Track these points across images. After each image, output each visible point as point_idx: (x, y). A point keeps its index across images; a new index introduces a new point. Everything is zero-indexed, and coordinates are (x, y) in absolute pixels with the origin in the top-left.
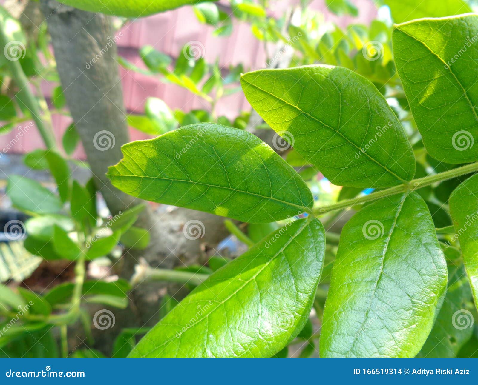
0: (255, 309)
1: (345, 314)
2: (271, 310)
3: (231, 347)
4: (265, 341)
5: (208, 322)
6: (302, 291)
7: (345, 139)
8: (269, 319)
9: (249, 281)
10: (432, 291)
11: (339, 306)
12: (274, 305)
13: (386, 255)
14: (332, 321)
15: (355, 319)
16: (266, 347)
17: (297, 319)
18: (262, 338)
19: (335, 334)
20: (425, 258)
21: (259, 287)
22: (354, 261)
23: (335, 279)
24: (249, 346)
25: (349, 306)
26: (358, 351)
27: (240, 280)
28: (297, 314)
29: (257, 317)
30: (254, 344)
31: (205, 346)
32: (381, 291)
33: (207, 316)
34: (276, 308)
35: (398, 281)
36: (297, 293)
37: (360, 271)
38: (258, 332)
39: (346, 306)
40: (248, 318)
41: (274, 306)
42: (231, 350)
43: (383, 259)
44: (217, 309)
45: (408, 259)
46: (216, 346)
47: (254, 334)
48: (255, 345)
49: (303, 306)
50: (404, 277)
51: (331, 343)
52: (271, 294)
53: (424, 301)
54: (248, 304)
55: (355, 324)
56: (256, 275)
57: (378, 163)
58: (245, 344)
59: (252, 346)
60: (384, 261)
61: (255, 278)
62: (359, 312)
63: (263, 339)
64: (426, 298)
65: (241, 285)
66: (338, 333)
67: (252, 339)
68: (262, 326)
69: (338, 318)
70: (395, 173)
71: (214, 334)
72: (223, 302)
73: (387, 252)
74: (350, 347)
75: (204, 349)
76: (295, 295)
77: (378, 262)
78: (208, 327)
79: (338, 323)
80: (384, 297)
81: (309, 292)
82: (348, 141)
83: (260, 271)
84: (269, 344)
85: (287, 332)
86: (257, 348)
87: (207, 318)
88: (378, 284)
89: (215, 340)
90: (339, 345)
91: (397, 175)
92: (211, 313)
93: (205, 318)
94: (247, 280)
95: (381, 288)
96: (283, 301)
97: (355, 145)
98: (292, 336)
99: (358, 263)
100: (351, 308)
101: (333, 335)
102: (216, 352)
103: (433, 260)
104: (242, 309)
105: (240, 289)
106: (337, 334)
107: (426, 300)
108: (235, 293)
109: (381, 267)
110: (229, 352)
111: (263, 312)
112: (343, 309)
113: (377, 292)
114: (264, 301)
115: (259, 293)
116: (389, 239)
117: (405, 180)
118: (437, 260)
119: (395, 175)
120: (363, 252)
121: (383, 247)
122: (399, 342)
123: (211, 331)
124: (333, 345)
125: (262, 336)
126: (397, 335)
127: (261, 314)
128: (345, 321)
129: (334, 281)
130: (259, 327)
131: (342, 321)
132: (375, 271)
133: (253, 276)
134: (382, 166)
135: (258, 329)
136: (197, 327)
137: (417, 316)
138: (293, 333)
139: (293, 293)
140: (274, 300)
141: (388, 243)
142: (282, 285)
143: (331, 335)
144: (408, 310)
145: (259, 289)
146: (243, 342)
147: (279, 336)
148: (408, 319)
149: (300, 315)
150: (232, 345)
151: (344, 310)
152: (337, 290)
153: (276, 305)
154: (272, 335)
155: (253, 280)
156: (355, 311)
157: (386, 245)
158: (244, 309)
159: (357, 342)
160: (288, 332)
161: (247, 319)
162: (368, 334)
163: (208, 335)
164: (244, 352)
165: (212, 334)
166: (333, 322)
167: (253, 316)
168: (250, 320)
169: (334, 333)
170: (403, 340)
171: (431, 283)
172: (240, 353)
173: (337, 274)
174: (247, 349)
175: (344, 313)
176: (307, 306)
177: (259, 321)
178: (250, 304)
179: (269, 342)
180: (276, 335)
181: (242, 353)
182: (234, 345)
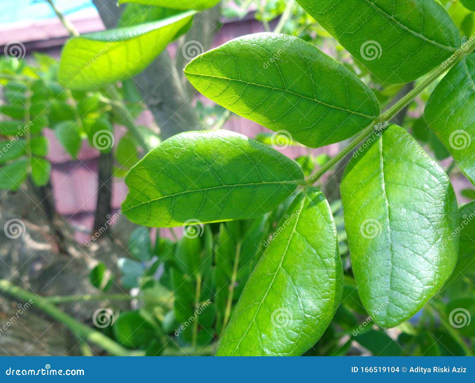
0: (292, 293)
1: (372, 259)
2: (306, 287)
3: (284, 337)
4: (313, 317)
5: (256, 325)
6: (327, 256)
7: (297, 95)
8: (308, 296)
9: (277, 271)
10: (441, 200)
11: (364, 254)
12: (307, 281)
13: (386, 189)
14: (362, 270)
15: (382, 258)
16: (317, 322)
17: (333, 284)
18: (308, 316)
19: (371, 280)
20: (422, 174)
21: (288, 272)
22: (360, 209)
23: (350, 233)
24: (300, 328)
25: (372, 250)
26: (397, 287)
27: (270, 274)
28: (331, 279)
29: (297, 299)
30: (304, 325)
31: (262, 347)
32: (396, 222)
33: (254, 320)
34: (310, 283)
35: (407, 206)
36: (323, 261)
37: (369, 214)
38: (303, 312)
39: (370, 251)
40: (290, 303)
41: (307, 283)
42: (286, 339)
43: (385, 194)
44: (259, 310)
45: (407, 183)
46: (271, 342)
47: (300, 316)
48: (306, 325)
49: (333, 269)
50: (411, 200)
51: (370, 290)
52: (301, 272)
53: (439, 212)
54: (284, 292)
55: (385, 264)
56: (281, 263)
57: (339, 108)
58: (296, 329)
59: (303, 327)
60: (387, 195)
61: (281, 266)
62: (384, 251)
63: (310, 316)
64: (440, 209)
65: (272, 278)
66: (373, 279)
67: (300, 321)
68: (304, 305)
69: (367, 265)
70: (360, 113)
71: (265, 333)
72: (263, 301)
73: (386, 187)
74: (389, 286)
75: (261, 349)
76: (322, 263)
77: (381, 198)
78: (258, 329)
79: (368, 270)
80: (400, 226)
81: (333, 254)
82: (300, 97)
83: (283, 257)
84: (318, 319)
85: (329, 300)
86: (309, 326)
87: (254, 321)
88: (390, 218)
89: (268, 338)
90: (378, 289)
91: (364, 114)
92: (256, 315)
93: (253, 322)
94: (275, 271)
95: (394, 219)
96: (313, 274)
97: (309, 98)
98: (336, 302)
99: (364, 208)
100: (375, 251)
101: (368, 283)
102: (273, 348)
103: (430, 172)
104: (281, 299)
105: (273, 282)
106: (371, 281)
107: (440, 211)
108: (270, 287)
109: (387, 202)
110: (285, 343)
111: (300, 293)
112: (368, 255)
113: (391, 225)
114: (297, 282)
115: (290, 277)
116: (383, 175)
117: (373, 115)
118: (434, 171)
119: (361, 114)
120: (365, 197)
121: (380, 183)
122: (433, 261)
123: (261, 331)
124: (372, 292)
125: (308, 314)
126: (427, 255)
127: (299, 295)
128: (374, 265)
129: (350, 235)
130: (302, 308)
131: (371, 266)
132: (383, 207)
133: (279, 265)
134: (344, 110)
135: (301, 309)
136: (249, 334)
137: (438, 230)
138: (336, 298)
139: (319, 262)
140: (305, 276)
141: (383, 178)
142: (306, 260)
143: (367, 283)
144: (428, 228)
145: (289, 274)
146: (293, 328)
147: (324, 307)
148: (431, 236)
149: (334, 279)
150: (284, 334)
151: (370, 256)
152: (355, 241)
153: (309, 280)
154: (317, 309)
155: (280, 268)
156: (379, 252)
157: (383, 180)
158: (282, 298)
159: (393, 278)
160: (331, 300)
161: (288, 305)
162: (400, 267)
163: (261, 336)
164: (298, 336)
165: (263, 334)
166: (364, 271)
167: (293, 300)
168: (292, 305)
169: (369, 280)
170: (435, 257)
171: (438, 194)
172: (295, 338)
173: (350, 227)
174: (300, 331)
175: (370, 258)
176: (336, 268)
177: (300, 302)
178: (286, 290)
179: (317, 317)
180: (321, 308)
181: (297, 338)
182: (286, 334)
